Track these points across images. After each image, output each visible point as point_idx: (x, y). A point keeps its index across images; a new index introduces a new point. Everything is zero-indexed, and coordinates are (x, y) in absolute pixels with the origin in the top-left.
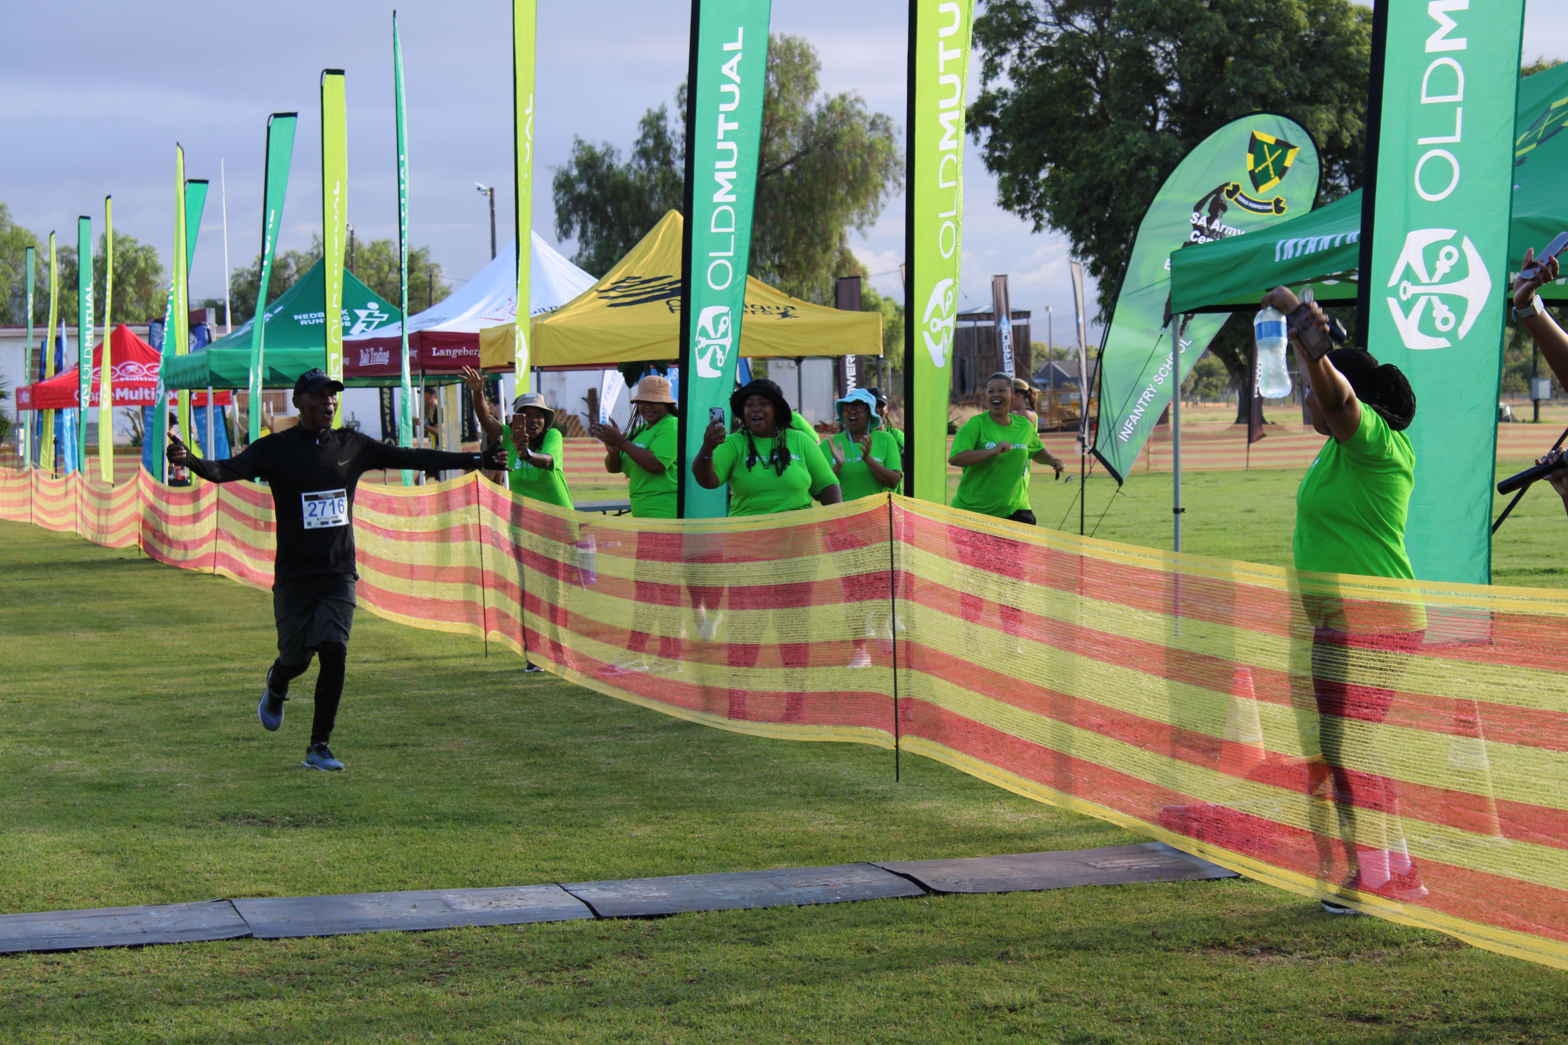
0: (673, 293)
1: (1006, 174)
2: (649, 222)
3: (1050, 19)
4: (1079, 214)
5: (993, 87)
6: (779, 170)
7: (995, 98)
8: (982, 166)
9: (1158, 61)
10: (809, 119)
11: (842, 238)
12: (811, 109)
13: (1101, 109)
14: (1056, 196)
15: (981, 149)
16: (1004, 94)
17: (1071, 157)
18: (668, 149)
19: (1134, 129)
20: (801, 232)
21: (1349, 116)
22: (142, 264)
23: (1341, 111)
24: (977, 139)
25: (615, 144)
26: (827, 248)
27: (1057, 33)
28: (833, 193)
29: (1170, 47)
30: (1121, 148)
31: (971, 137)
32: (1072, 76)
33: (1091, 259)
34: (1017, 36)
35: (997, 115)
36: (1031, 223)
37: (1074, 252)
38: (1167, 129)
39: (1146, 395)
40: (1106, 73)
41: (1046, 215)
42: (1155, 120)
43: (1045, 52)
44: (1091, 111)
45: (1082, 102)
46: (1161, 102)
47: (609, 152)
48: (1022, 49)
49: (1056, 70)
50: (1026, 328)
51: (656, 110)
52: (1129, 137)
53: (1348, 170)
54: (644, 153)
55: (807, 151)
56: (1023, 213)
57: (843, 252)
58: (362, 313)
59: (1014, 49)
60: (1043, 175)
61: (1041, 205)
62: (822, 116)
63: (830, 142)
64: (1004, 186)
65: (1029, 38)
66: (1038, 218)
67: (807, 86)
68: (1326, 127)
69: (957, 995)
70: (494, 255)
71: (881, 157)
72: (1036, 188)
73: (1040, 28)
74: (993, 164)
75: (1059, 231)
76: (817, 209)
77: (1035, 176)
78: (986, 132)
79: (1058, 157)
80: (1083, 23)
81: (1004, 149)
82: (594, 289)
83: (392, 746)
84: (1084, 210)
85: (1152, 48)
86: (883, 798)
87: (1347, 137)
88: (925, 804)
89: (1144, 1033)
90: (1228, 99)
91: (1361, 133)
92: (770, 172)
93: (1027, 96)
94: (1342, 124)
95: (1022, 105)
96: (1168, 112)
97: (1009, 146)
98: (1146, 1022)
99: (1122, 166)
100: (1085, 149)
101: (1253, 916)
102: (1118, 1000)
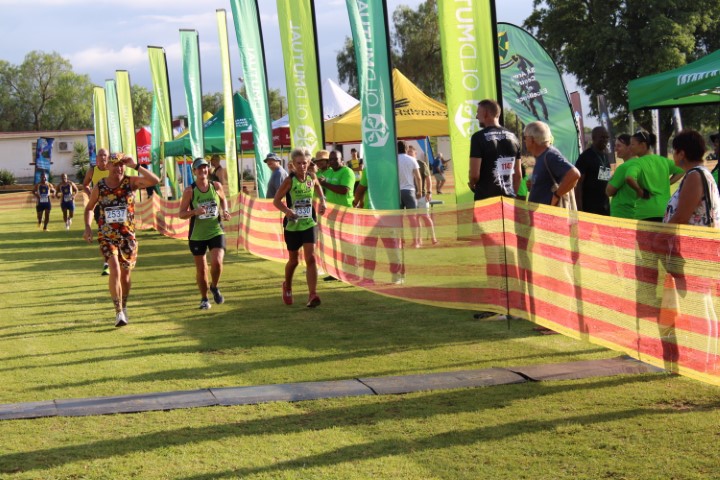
4: (581, 66)
5: (539, 8)
7: (540, 13)
13: (590, 17)
14: (569, 58)
16: (544, 11)
17: (576, 40)
19: (606, 26)
21: (706, 17)
23: (702, 15)
30: (599, 35)
33: (586, 86)
35: (541, 21)
37: (578, 84)
38: (621, 26)
41: (565, 67)
42: (615, 21)
44: (585, 18)
45: (580, 14)
46: (618, 13)
52: (603, 29)
53: (706, 42)
60: (563, 48)
61: (562, 62)
68: (695, 22)
72: (560, 54)
77: (559, 48)
78: (536, 30)
79: (569, 40)
81: (545, 37)
83: (275, 317)
84: (582, 64)
86: (503, 337)
87: (705, 28)
88: (523, 340)
89: (631, 443)
90: (649, 11)
91: (712, 24)
92: (436, 50)
93: (555, 12)
94: (703, 21)
95: (553, 16)
96: (621, 17)
97: (547, 35)
98: (633, 438)
99: (600, 43)
100: (582, 36)
101: (679, 389)
102: (619, 428)
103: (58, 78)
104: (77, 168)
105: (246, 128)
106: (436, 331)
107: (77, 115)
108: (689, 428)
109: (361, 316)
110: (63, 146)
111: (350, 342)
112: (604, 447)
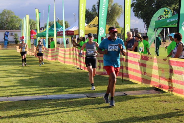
0: (96, 26)
1: (135, 12)
2: (93, 18)
4: (144, 17)
7: (134, 3)
8: (133, 11)
10: (112, 6)
11: (116, 20)
12: (112, 5)
13: (147, 5)
14: (141, 15)
15: (132, 9)
16: (135, 3)
17: (143, 10)
18: (96, 9)
20: (111, 19)
21: (176, 5)
22: (34, 23)
23: (175, 5)
24: (132, 8)
25: (89, 9)
26: (114, 21)
28: (115, 14)
30: (149, 9)
31: (131, 8)
33: (145, 22)
35: (134, 5)
36: (138, 18)
37: (143, 21)
38: (155, 7)
39: (152, 39)
40: (147, 0)
41: (140, 17)
42: (153, 6)
44: (146, 5)
45: (144, 4)
46: (154, 4)
47: (89, 10)
50: (138, 31)
51: (94, 5)
52: (150, 8)
53: (176, 12)
54: (93, 10)
55: (112, 10)
56: (137, 17)
58: (60, 28)
60: (140, 12)
61: (139, 16)
62: (113, 5)
63: (115, 8)
64: (135, 14)
66: (139, 17)
67: (112, 2)
68: (173, 7)
69: (130, 106)
70: (75, 22)
71: (121, 10)
72: (139, 14)
74: (134, 11)
75: (142, 19)
76: (113, 16)
77: (139, 13)
78: (133, 7)
79: (141, 10)
81: (135, 9)
82: (87, 25)
86: (121, 84)
87: (176, 8)
88: (126, 85)
89: (151, 111)
90: (162, 3)
91: (178, 7)
93: (138, 3)
94: (175, 6)
95: (137, 4)
96: (155, 5)
97: (136, 9)
98: (151, 109)
99: (149, 11)
100: (145, 9)
101: (164, 98)
102: (148, 107)
103: (11, 16)
104: (15, 40)
105: (58, 30)
106: (104, 82)
107: (15, 26)
108: (166, 107)
109: (86, 78)
110: (12, 34)
111: (82, 85)
112: (144, 111)
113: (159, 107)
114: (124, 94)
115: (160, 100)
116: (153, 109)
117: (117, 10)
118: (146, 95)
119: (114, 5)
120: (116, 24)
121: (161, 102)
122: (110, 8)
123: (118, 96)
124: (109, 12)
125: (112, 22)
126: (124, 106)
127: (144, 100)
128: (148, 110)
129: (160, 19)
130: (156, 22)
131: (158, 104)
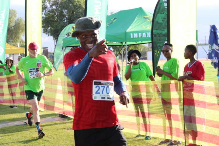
1: (44, 28)
3: (50, 7)
4: (54, 34)
6: (12, 28)
9: (65, 13)
10: (16, 21)
11: (21, 37)
12: (16, 19)
13: (57, 19)
14: (51, 31)
17: (53, 26)
19: (61, 22)
20: (15, 36)
26: (19, 39)
27: (51, 9)
28: (19, 31)
29: (66, 11)
30: (60, 25)
32: (53, 15)
33: (56, 40)
34: (45, 9)
36: (48, 35)
37: (54, 39)
38: (66, 22)
39: (60, 59)
40: (57, 14)
41: (50, 34)
42: (64, 21)
43: (49, 11)
45: (54, 18)
46: (65, 18)
48: (46, 11)
49: (51, 14)
50: (48, 50)
52: (61, 23)
55: (16, 25)
56: (46, 34)
57: (21, 39)
59: (45, 11)
60: (49, 28)
61: (49, 33)
62: (17, 20)
63: (19, 24)
64: (44, 30)
65: (47, 9)
66: (48, 34)
67: (15, 16)
69: (29, 136)
72: (48, 30)
73: (48, 8)
75: (51, 36)
76: (17, 33)
77: (48, 29)
79: (51, 26)
80: (54, 7)
84: (55, 33)
85: (64, 11)
90: (74, 18)
92: (10, 28)
93: (47, 17)
97: (44, 24)
98: (54, 138)
99: (60, 27)
100: (55, 25)
101: (69, 125)
102: (50, 136)
112: (45, 141)
113: (62, 134)
114: (25, 123)
115: (65, 127)
116: (56, 138)
117: (22, 25)
118: (50, 123)
119: (19, 19)
120: (21, 42)
121: (66, 130)
122: (13, 23)
123: (17, 126)
124: (13, 28)
125: (16, 40)
126: (23, 137)
127: (46, 129)
128: (50, 139)
129: (68, 37)
130: (63, 40)
131: (62, 132)
